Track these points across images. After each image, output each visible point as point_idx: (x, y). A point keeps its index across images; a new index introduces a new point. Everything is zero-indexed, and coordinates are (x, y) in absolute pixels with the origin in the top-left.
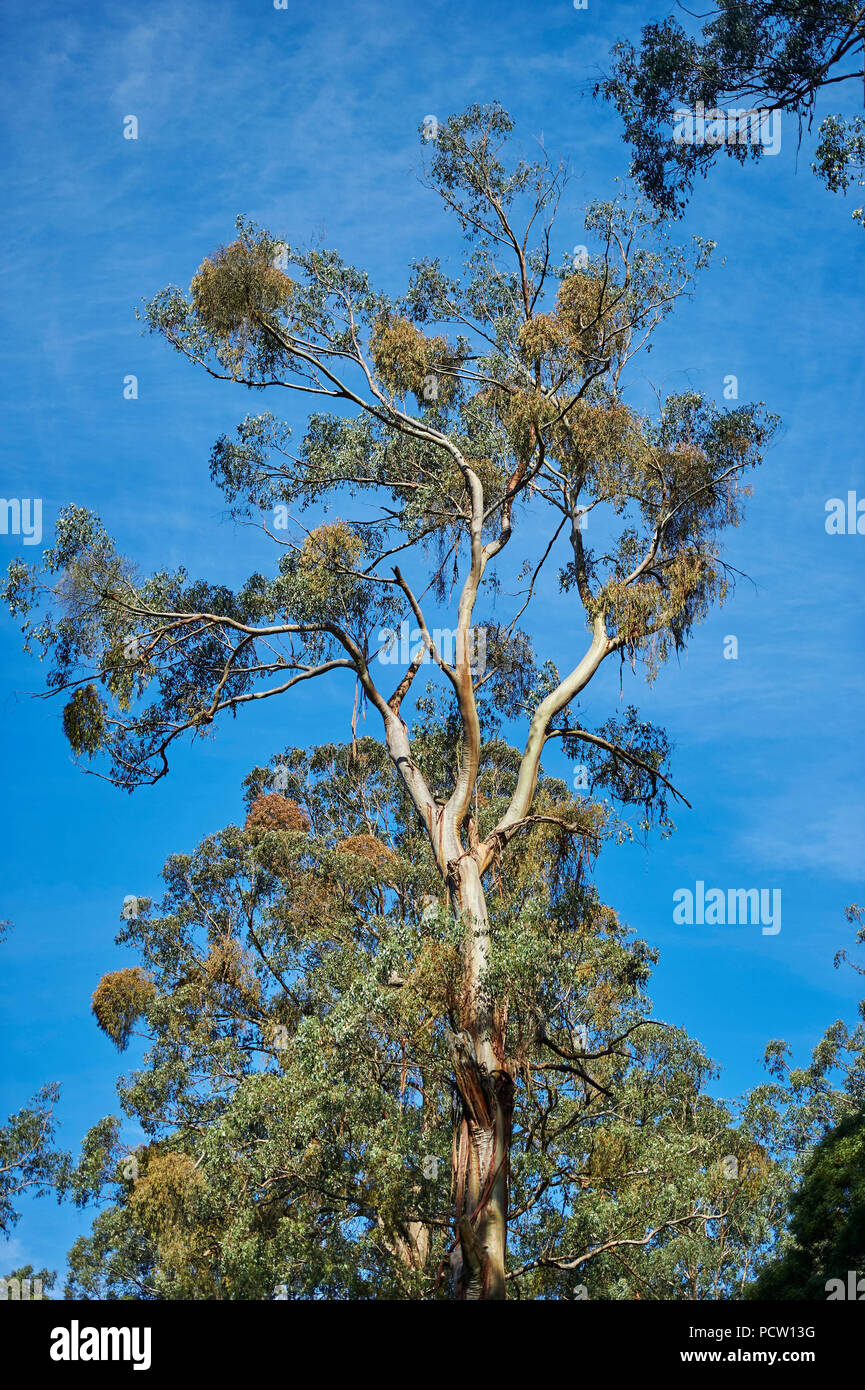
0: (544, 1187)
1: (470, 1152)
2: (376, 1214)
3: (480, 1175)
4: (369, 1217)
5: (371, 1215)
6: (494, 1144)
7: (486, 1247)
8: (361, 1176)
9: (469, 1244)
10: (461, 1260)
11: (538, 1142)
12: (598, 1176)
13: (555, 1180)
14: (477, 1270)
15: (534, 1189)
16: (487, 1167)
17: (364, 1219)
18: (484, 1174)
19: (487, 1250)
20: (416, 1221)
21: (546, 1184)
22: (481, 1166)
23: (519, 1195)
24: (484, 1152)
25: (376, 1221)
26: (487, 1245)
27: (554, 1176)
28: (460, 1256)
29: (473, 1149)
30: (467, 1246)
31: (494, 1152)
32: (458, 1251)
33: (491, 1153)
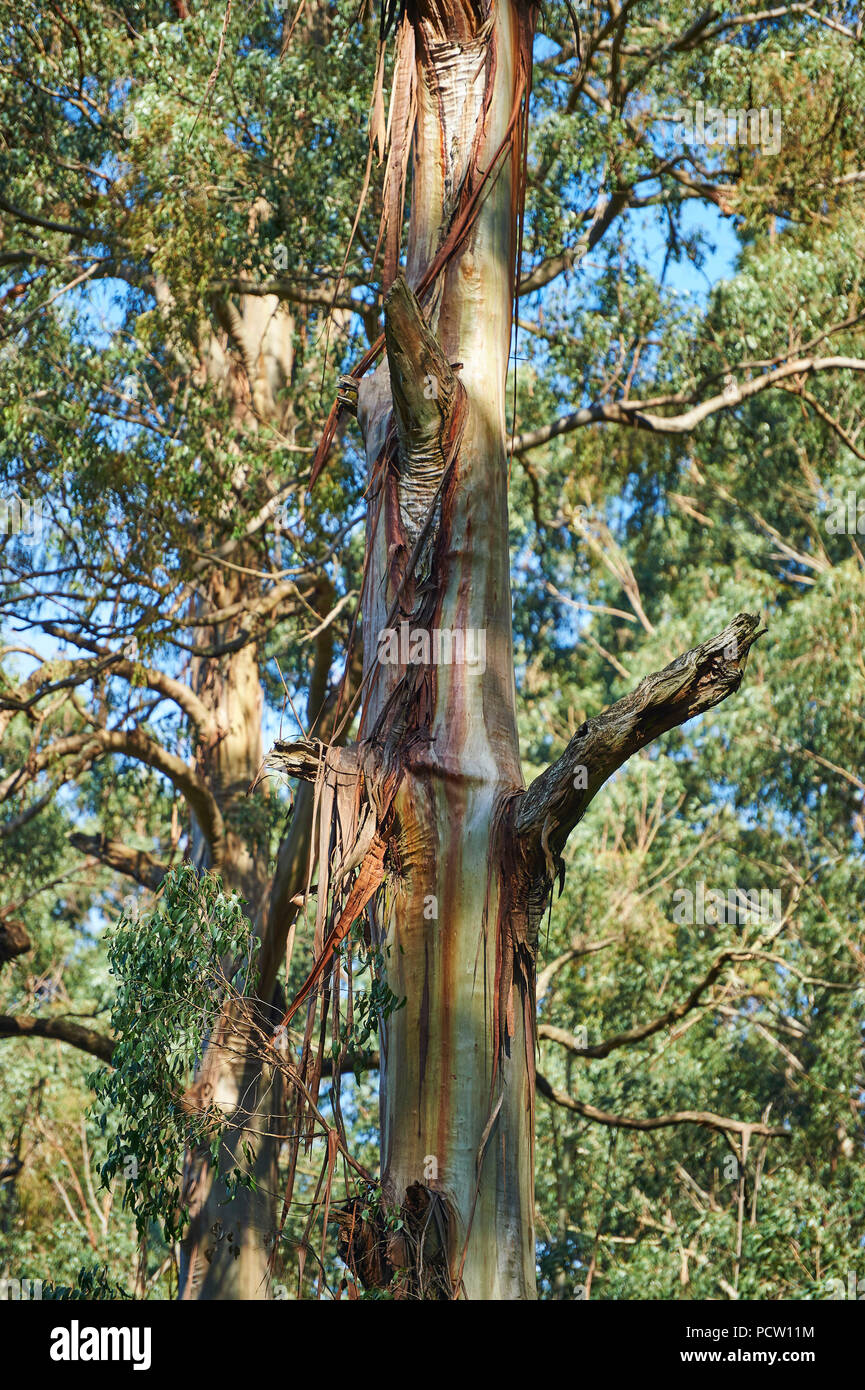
0: (613, 210)
1: (421, 108)
2: (150, 271)
3: (445, 170)
4: (133, 279)
5: (138, 273)
6: (488, 84)
7: (457, 366)
8: (112, 169)
9: (411, 353)
10: (389, 398)
11: (598, 89)
12: (761, 181)
13: (643, 190)
14: (432, 426)
15: (587, 216)
16: (467, 149)
17: (120, 287)
18: (457, 167)
19: (462, 374)
20: (257, 293)
21: (622, 197)
22: (449, 148)
23: (546, 230)
24: (459, 108)
25: (150, 291)
26: (460, 360)
27: (642, 178)
28: (387, 388)
29: (428, 100)
30: (406, 359)
31: (486, 108)
32: (380, 376)
33: (477, 110)
